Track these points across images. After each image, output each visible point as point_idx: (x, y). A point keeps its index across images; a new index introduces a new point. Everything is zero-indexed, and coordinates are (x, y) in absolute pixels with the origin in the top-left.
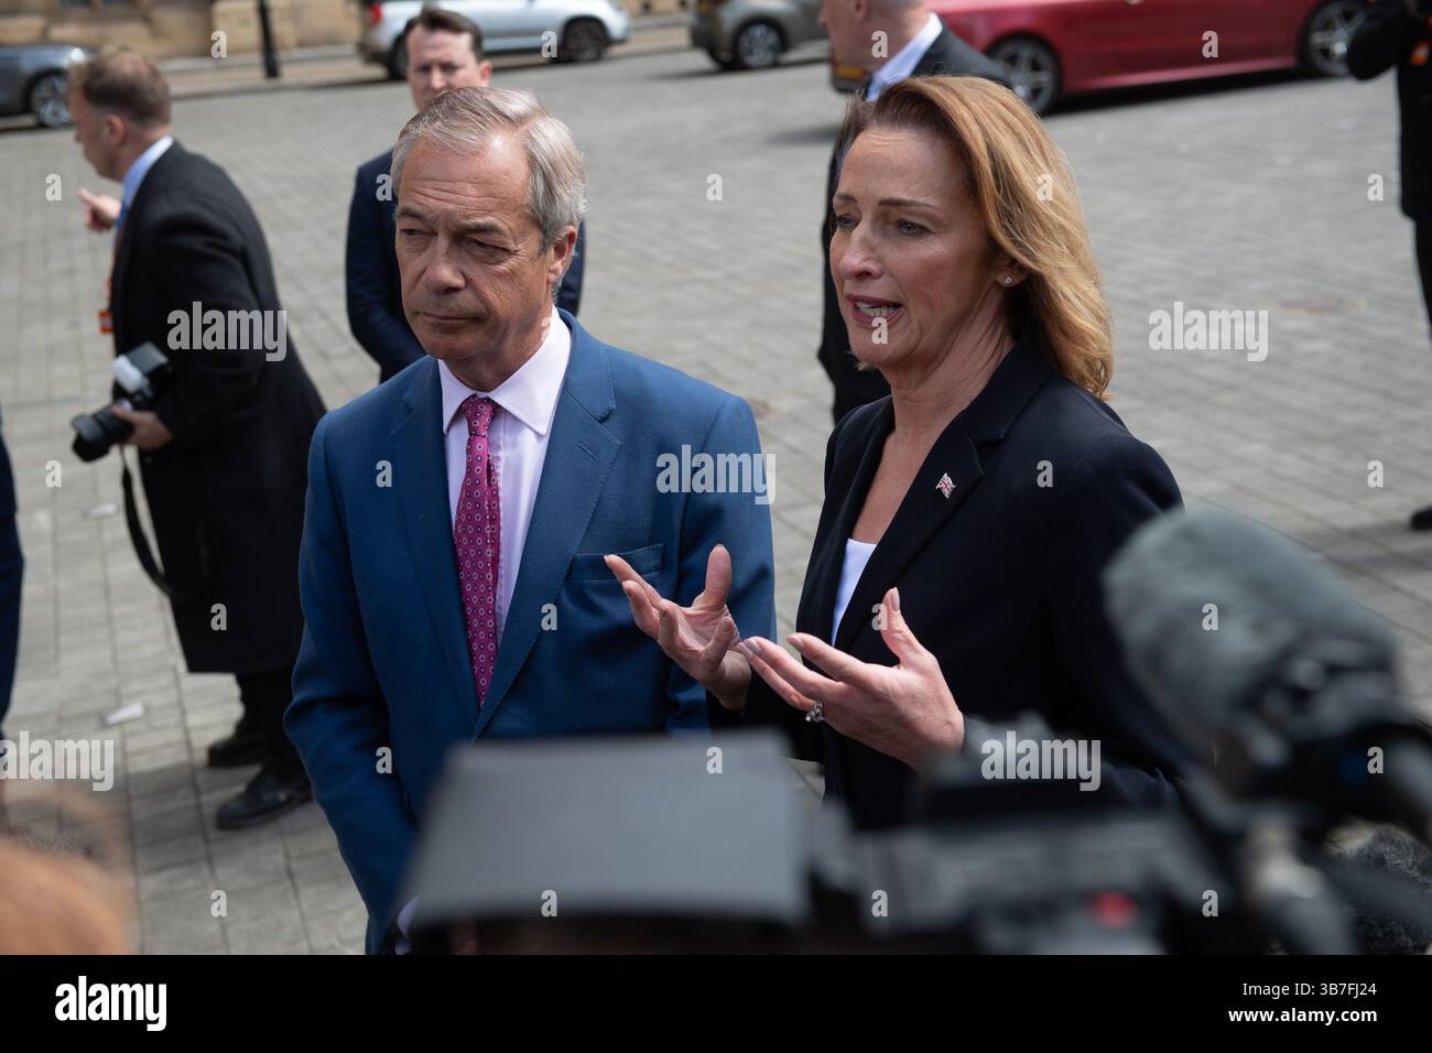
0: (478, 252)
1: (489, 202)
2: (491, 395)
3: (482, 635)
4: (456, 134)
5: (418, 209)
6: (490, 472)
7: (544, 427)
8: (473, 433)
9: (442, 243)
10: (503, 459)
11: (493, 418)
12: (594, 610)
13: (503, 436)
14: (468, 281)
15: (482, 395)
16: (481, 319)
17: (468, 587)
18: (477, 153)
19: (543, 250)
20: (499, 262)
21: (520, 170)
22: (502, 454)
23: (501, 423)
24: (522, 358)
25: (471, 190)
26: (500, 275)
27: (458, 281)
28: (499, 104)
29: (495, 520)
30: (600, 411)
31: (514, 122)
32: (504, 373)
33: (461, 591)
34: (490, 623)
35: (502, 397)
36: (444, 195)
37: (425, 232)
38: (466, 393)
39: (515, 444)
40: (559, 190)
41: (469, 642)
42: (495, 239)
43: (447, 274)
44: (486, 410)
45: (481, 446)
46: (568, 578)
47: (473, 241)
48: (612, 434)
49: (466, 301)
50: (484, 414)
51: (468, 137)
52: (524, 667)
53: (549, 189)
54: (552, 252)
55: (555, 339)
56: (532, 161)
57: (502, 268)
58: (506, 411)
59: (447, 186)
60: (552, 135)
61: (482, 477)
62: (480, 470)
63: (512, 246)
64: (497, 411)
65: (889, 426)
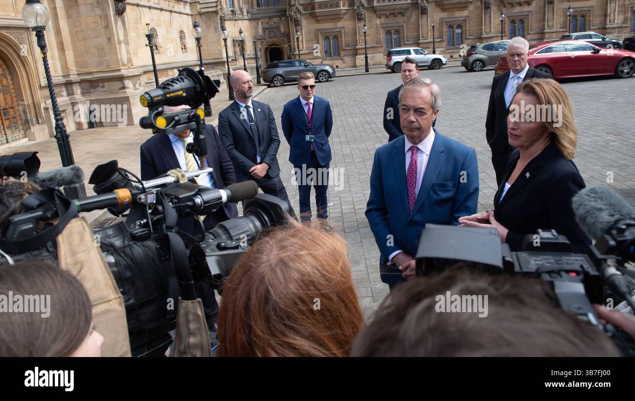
0: (419, 113)
1: (423, 103)
2: (417, 146)
3: (412, 198)
4: (416, 88)
5: (406, 104)
6: (416, 162)
7: (428, 153)
8: (413, 154)
9: (412, 112)
10: (419, 160)
11: (417, 150)
12: (438, 195)
13: (419, 155)
14: (417, 120)
15: (415, 145)
16: (419, 129)
17: (409, 188)
18: (420, 92)
19: (432, 114)
20: (424, 116)
21: (429, 95)
22: (418, 159)
23: (419, 152)
24: (425, 137)
25: (419, 100)
26: (424, 119)
27: (415, 120)
28: (425, 81)
29: (416, 173)
30: (441, 151)
31: (428, 85)
32: (421, 141)
33: (407, 188)
34: (414, 196)
35: (419, 146)
36: (413, 101)
37: (407, 109)
38: (411, 145)
39: (422, 157)
40: (437, 100)
41: (409, 200)
42: (424, 111)
43: (413, 118)
44: (416, 149)
45: (414, 157)
46: (432, 187)
47: (419, 111)
48: (444, 156)
49: (416, 125)
50: (415, 150)
51: (418, 88)
52: (421, 206)
53: (435, 100)
54: (434, 114)
55: (432, 135)
56: (432, 94)
57: (424, 117)
58: (420, 149)
59: (413, 99)
60: (435, 88)
61: (414, 164)
62: (414, 162)
63: (427, 113)
64: (418, 149)
65: (518, 158)
